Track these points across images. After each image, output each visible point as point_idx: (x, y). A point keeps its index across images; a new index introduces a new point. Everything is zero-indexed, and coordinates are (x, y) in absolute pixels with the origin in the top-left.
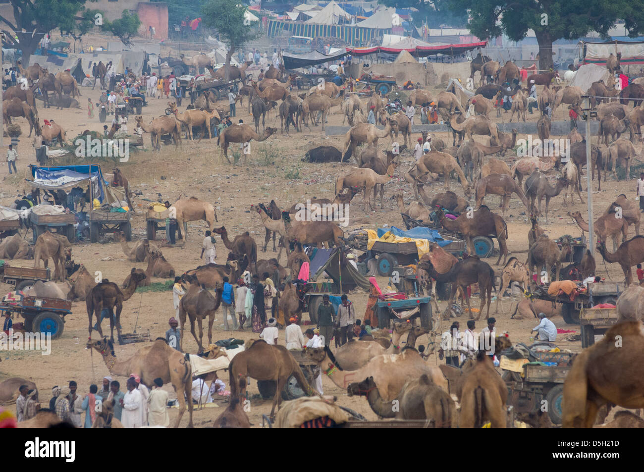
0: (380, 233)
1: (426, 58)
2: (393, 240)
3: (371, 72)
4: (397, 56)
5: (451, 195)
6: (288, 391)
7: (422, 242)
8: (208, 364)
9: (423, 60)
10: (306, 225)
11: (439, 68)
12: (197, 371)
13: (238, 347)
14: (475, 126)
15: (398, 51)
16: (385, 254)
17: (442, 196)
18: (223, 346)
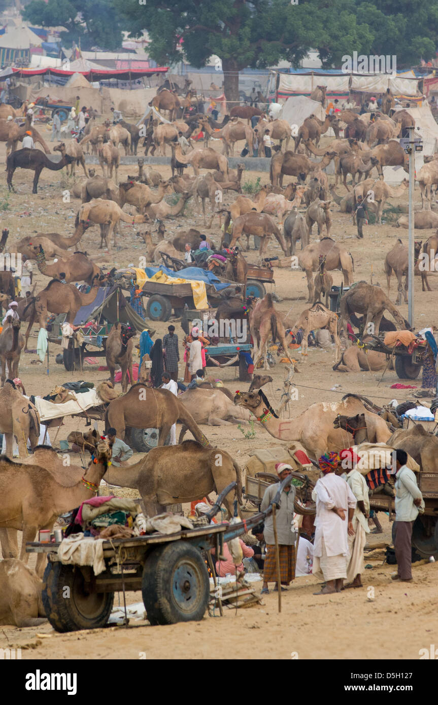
0: (149, 273)
1: (97, 83)
2: (166, 281)
3: (48, 96)
4: (67, 80)
5: (195, 233)
6: (142, 441)
7: (198, 284)
8: (56, 408)
9: (96, 85)
10: (67, 262)
11: (117, 95)
12: (44, 416)
13: (89, 391)
14: (202, 160)
15: (70, 74)
16: (156, 295)
17: (185, 234)
18: (72, 389)
